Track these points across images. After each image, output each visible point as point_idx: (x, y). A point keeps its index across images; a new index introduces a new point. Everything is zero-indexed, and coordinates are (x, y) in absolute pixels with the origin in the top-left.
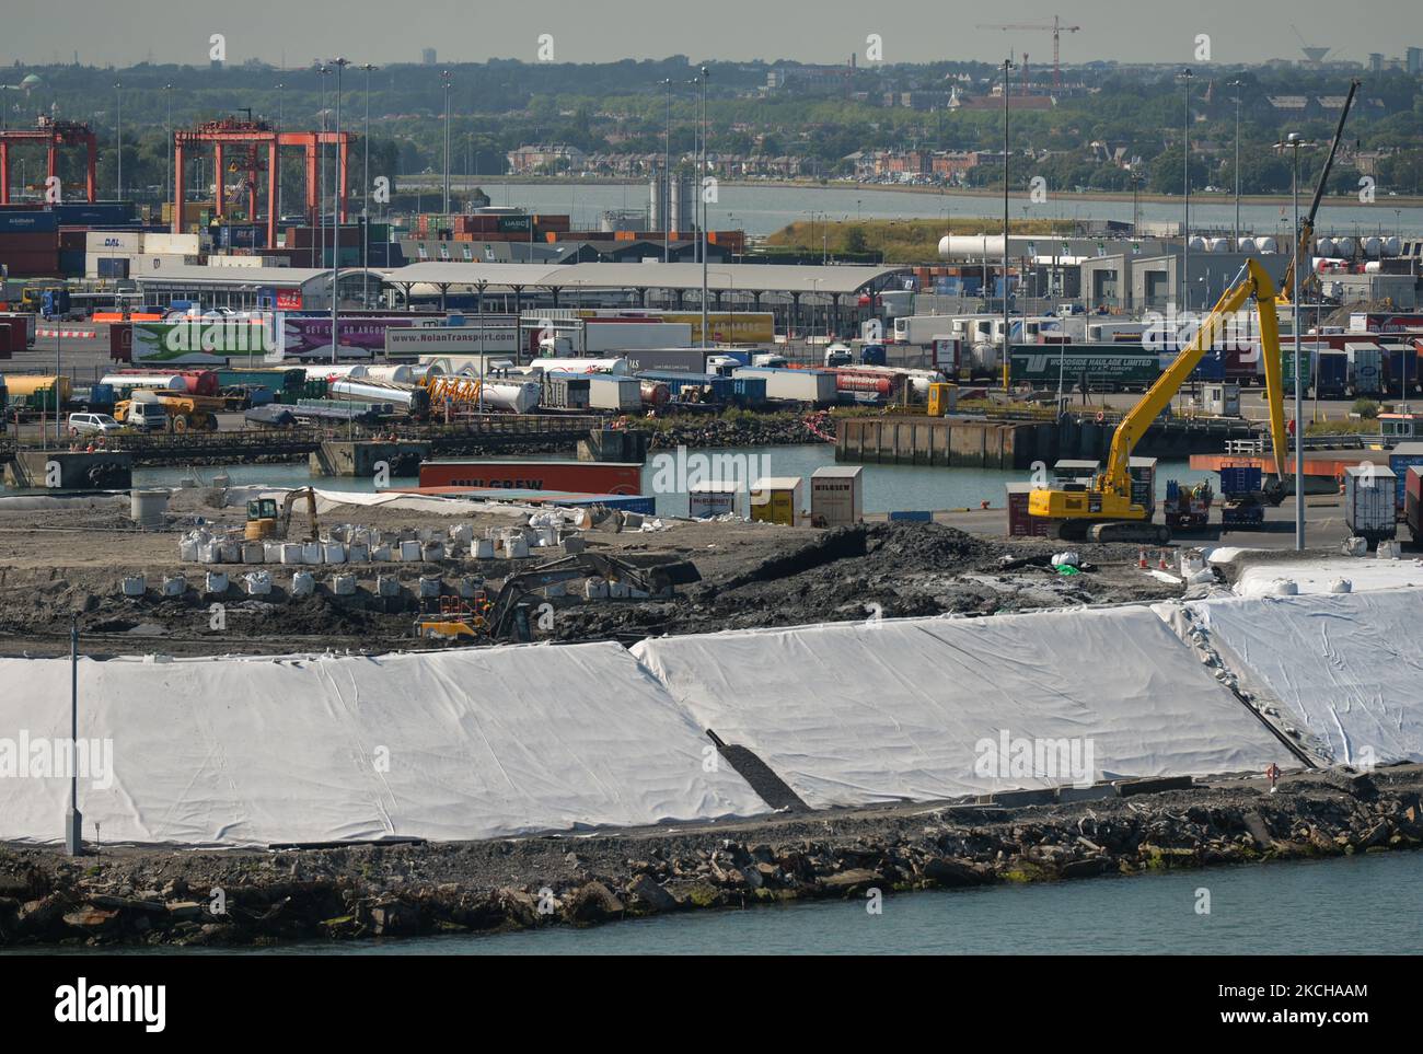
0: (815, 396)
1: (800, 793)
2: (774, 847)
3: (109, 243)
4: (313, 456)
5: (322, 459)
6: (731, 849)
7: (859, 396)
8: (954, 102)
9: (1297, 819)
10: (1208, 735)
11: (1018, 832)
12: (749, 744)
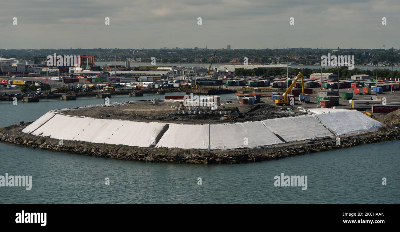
0: (178, 86)
1: (285, 140)
2: (292, 148)
3: (72, 69)
4: (130, 94)
5: (131, 94)
6: (287, 148)
7: (183, 86)
8: (134, 53)
9: (344, 142)
10: (323, 131)
11: (316, 145)
12: (278, 134)
